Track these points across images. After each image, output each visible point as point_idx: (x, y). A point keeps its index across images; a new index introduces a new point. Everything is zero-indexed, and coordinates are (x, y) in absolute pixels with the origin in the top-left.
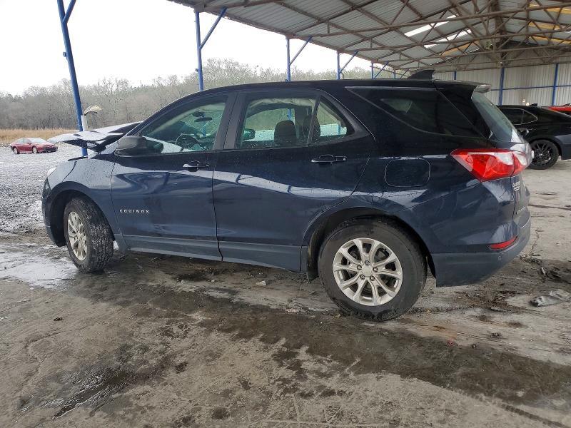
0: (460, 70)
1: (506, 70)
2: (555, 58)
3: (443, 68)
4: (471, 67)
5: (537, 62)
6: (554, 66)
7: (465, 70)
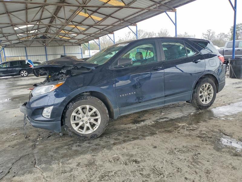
0: (27, 47)
1: (46, 47)
2: (63, 44)
3: (19, 46)
4: (32, 45)
5: (57, 45)
6: (63, 47)
7: (29, 47)
